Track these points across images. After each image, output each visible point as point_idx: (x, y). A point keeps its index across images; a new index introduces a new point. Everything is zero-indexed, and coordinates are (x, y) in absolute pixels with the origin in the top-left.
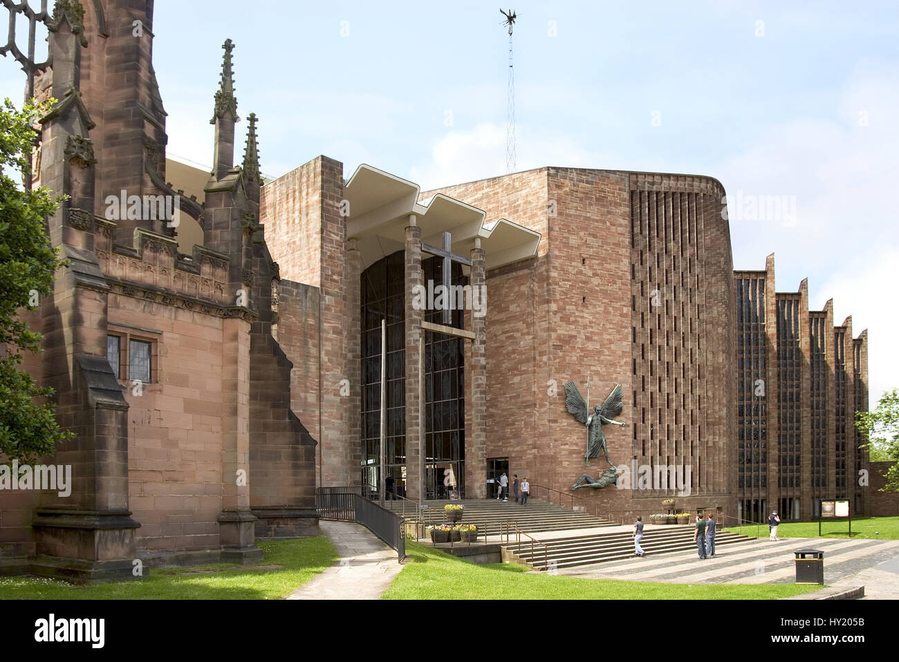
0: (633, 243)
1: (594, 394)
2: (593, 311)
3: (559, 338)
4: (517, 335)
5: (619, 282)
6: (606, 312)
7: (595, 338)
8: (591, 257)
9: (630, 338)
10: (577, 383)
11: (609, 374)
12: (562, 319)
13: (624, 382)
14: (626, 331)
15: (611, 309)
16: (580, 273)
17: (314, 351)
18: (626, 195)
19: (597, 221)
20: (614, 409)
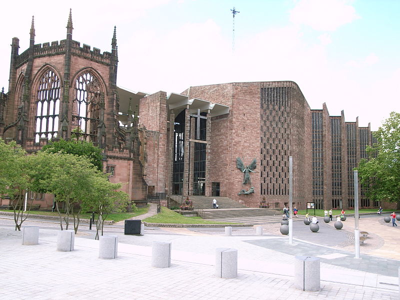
0: (262, 107)
1: (247, 162)
2: (247, 132)
3: (235, 142)
4: (223, 140)
5: (256, 121)
6: (252, 132)
7: (247, 142)
8: (247, 113)
9: (260, 141)
10: (241, 158)
11: (252, 154)
12: (236, 135)
13: (258, 157)
14: (259, 139)
15: (253, 132)
16: (243, 119)
17: (157, 151)
18: (259, 90)
19: (249, 100)
20: (253, 167)
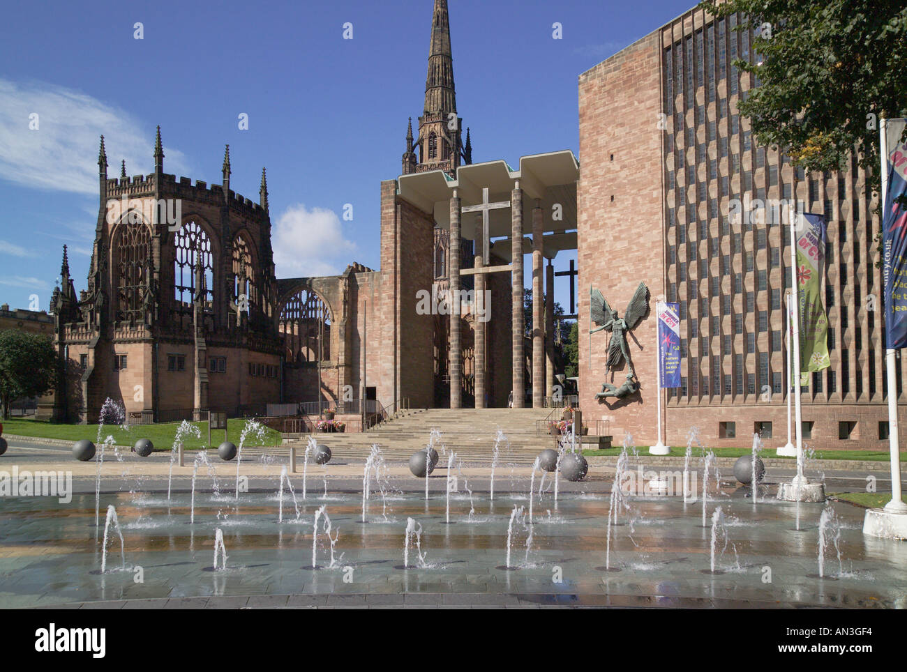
1: (622, 298)
2: (621, 208)
3: (589, 247)
5: (648, 165)
6: (635, 203)
7: (623, 236)
8: (619, 150)
9: (662, 223)
10: (605, 289)
11: (638, 271)
12: (592, 227)
13: (654, 276)
14: (656, 217)
15: (639, 199)
16: (609, 171)
18: (657, 59)
19: (624, 107)
